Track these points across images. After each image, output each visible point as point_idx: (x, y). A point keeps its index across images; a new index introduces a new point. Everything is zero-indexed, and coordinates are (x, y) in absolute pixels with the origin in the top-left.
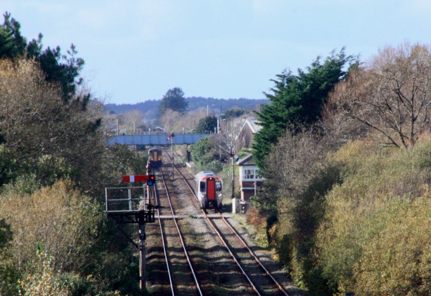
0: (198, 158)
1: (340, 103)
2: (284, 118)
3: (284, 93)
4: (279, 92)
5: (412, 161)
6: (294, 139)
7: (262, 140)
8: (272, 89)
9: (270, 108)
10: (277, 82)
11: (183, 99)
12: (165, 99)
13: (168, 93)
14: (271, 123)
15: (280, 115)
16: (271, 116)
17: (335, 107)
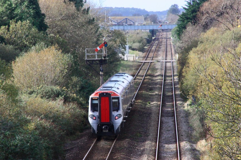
0: (174, 35)
1: (205, 11)
2: (191, 18)
3: (191, 6)
4: (189, 6)
5: (228, 37)
6: (193, 27)
7: (181, 28)
8: (186, 5)
9: (184, 13)
10: (188, 2)
11: (178, 9)
12: (170, 9)
13: (171, 7)
14: (185, 20)
15: (189, 16)
16: (185, 17)
17: (202, 13)
